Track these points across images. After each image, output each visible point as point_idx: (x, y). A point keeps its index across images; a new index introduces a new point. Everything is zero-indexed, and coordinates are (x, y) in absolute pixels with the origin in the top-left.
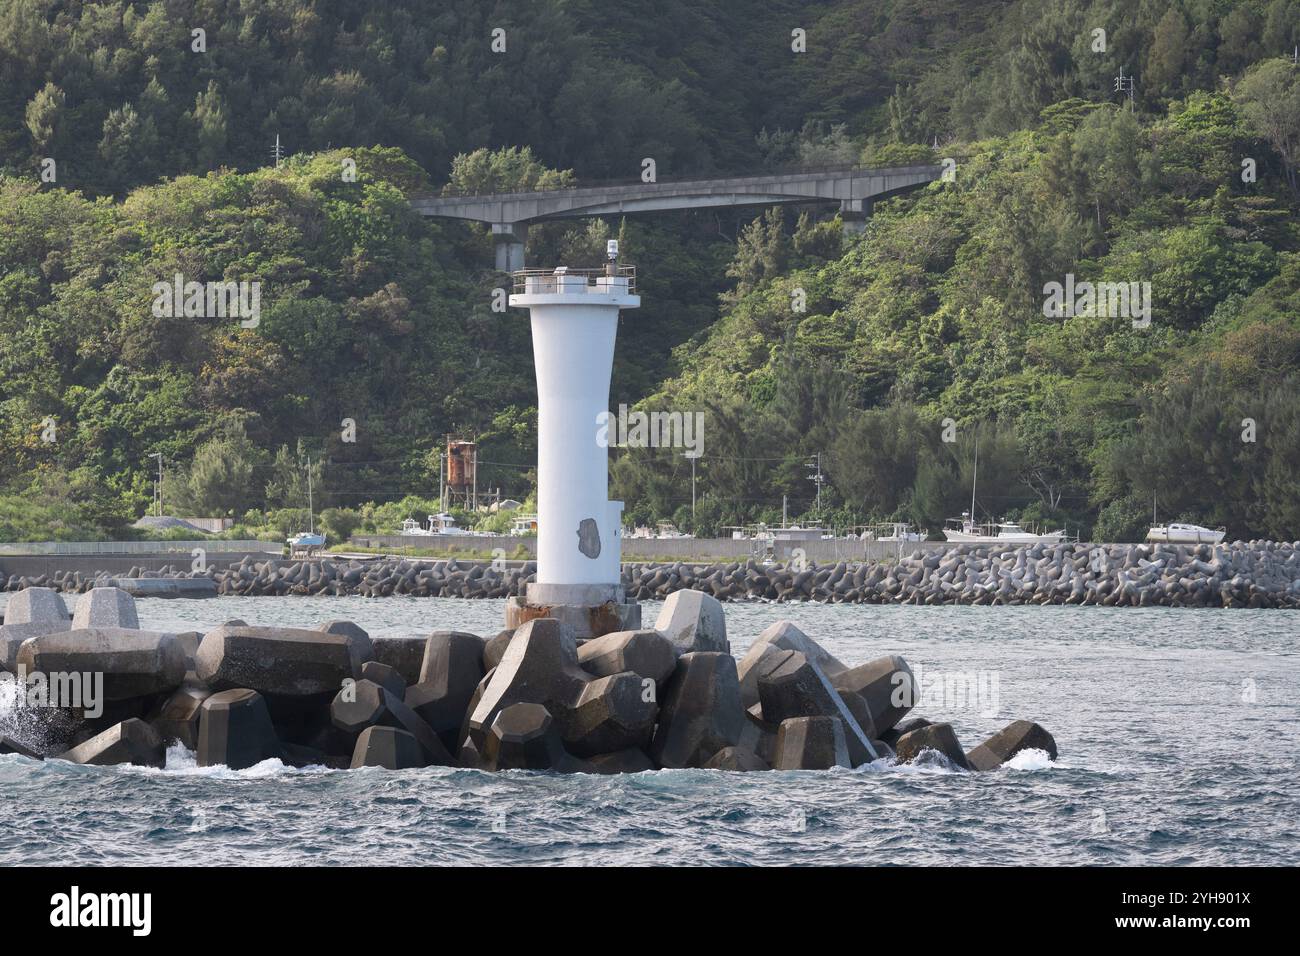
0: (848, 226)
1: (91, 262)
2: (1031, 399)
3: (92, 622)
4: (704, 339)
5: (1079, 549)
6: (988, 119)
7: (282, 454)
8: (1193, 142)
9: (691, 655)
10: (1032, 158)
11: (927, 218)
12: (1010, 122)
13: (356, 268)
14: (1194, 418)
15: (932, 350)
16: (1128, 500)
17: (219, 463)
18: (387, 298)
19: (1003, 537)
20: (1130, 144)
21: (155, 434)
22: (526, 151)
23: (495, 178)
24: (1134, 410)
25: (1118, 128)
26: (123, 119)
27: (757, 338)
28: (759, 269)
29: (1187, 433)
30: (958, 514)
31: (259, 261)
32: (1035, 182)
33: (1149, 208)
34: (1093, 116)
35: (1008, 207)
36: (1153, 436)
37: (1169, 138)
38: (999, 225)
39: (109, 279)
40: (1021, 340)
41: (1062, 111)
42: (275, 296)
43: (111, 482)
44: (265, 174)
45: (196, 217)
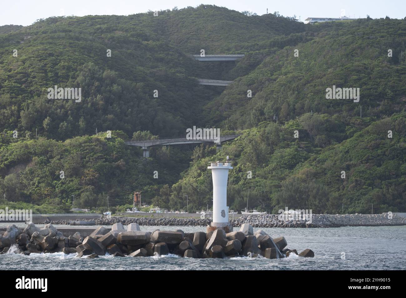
0: (217, 148)
1: (58, 155)
2: (258, 184)
3: (131, 230)
4: (186, 171)
5: (276, 216)
6: (246, 125)
7: (100, 195)
8: (291, 130)
9: (248, 236)
10: (256, 134)
11: (235, 146)
12: (251, 126)
13: (114, 156)
14: (293, 188)
15: (236, 174)
16: (280, 205)
17: (86, 197)
18: (121, 162)
19: (254, 213)
20: (278, 131)
21: (72, 191)
22: (149, 131)
23: (142, 137)
24: (280, 187)
25: (275, 127)
26: (64, 125)
27: (199, 171)
28: (199, 156)
29: (292, 191)
30: (244, 208)
31: (94, 155)
32: (258, 138)
33: (281, 144)
34: (269, 125)
35: (252, 144)
36: (285, 192)
37: (285, 130)
38: (250, 148)
39: (62, 158)
40: (255, 172)
41: (263, 124)
42: (97, 162)
43: (63, 201)
44: (94, 136)
45: (80, 145)
